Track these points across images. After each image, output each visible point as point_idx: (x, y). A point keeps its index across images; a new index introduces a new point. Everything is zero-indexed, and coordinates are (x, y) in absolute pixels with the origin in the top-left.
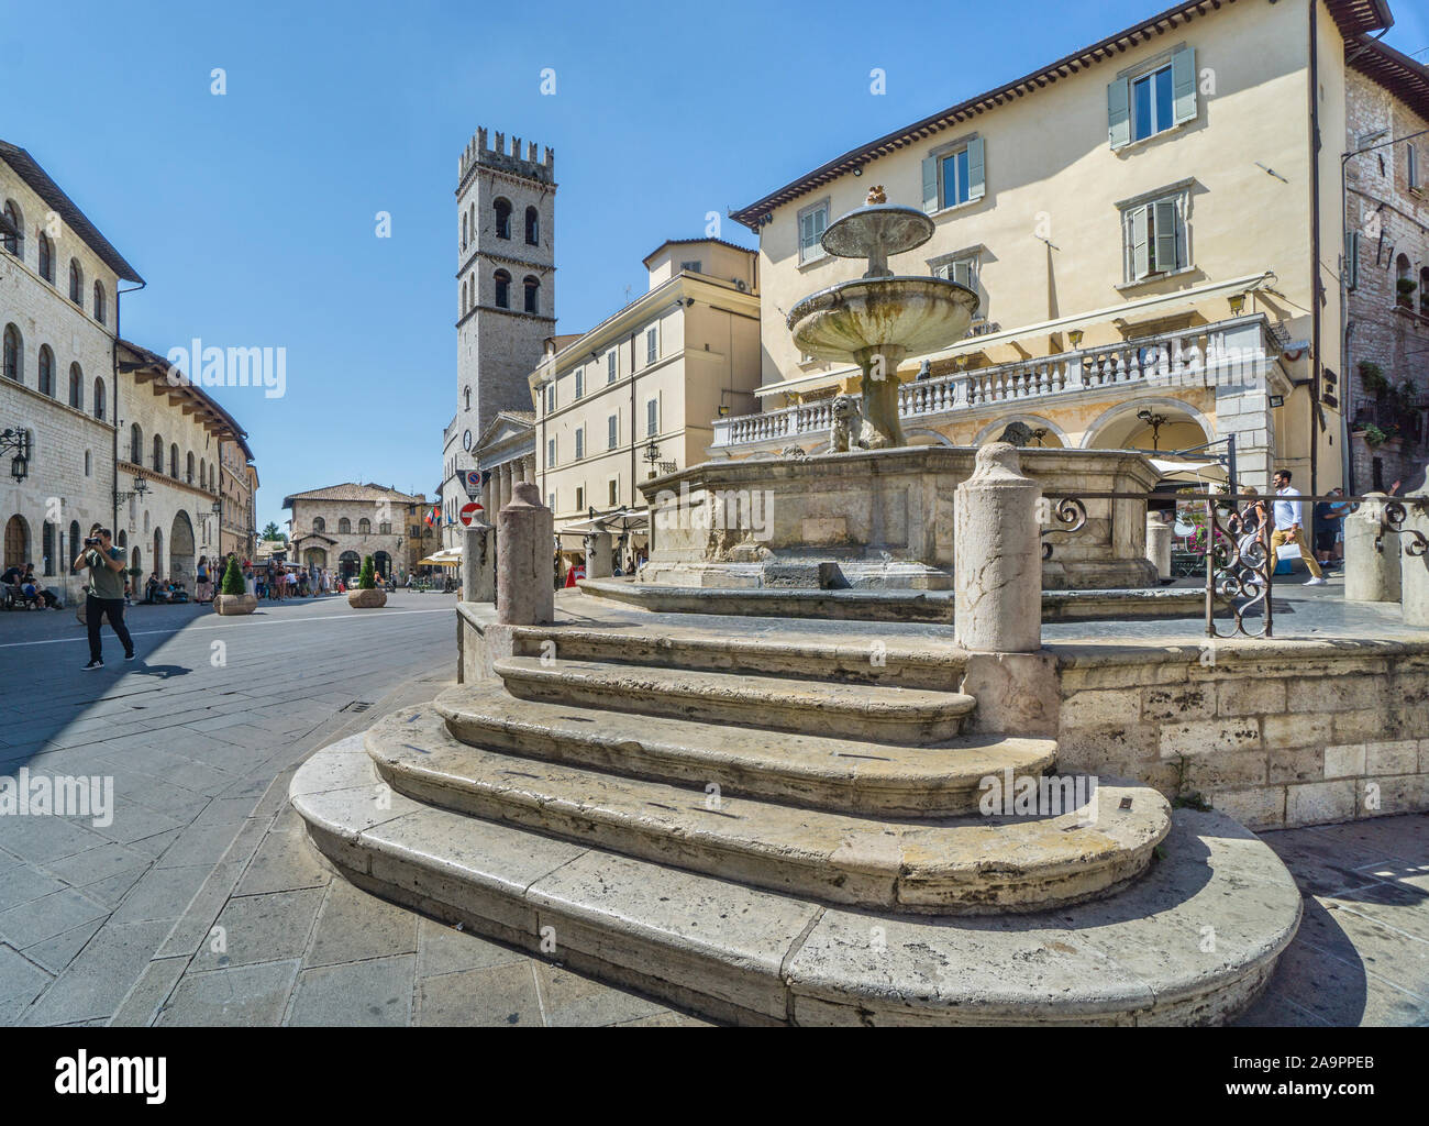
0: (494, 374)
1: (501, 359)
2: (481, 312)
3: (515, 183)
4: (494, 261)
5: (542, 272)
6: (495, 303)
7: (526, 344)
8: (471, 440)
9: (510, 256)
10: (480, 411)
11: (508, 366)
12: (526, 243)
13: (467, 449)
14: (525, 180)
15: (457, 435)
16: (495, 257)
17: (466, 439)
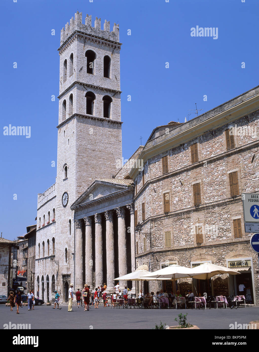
0: (85, 155)
1: (89, 146)
2: (78, 117)
3: (98, 43)
4: (85, 87)
5: (113, 94)
6: (86, 112)
7: (105, 137)
8: (68, 199)
9: (96, 84)
10: (76, 180)
11: (94, 151)
12: (104, 77)
13: (65, 205)
14: (103, 41)
15: (56, 196)
16: (87, 85)
17: (64, 199)
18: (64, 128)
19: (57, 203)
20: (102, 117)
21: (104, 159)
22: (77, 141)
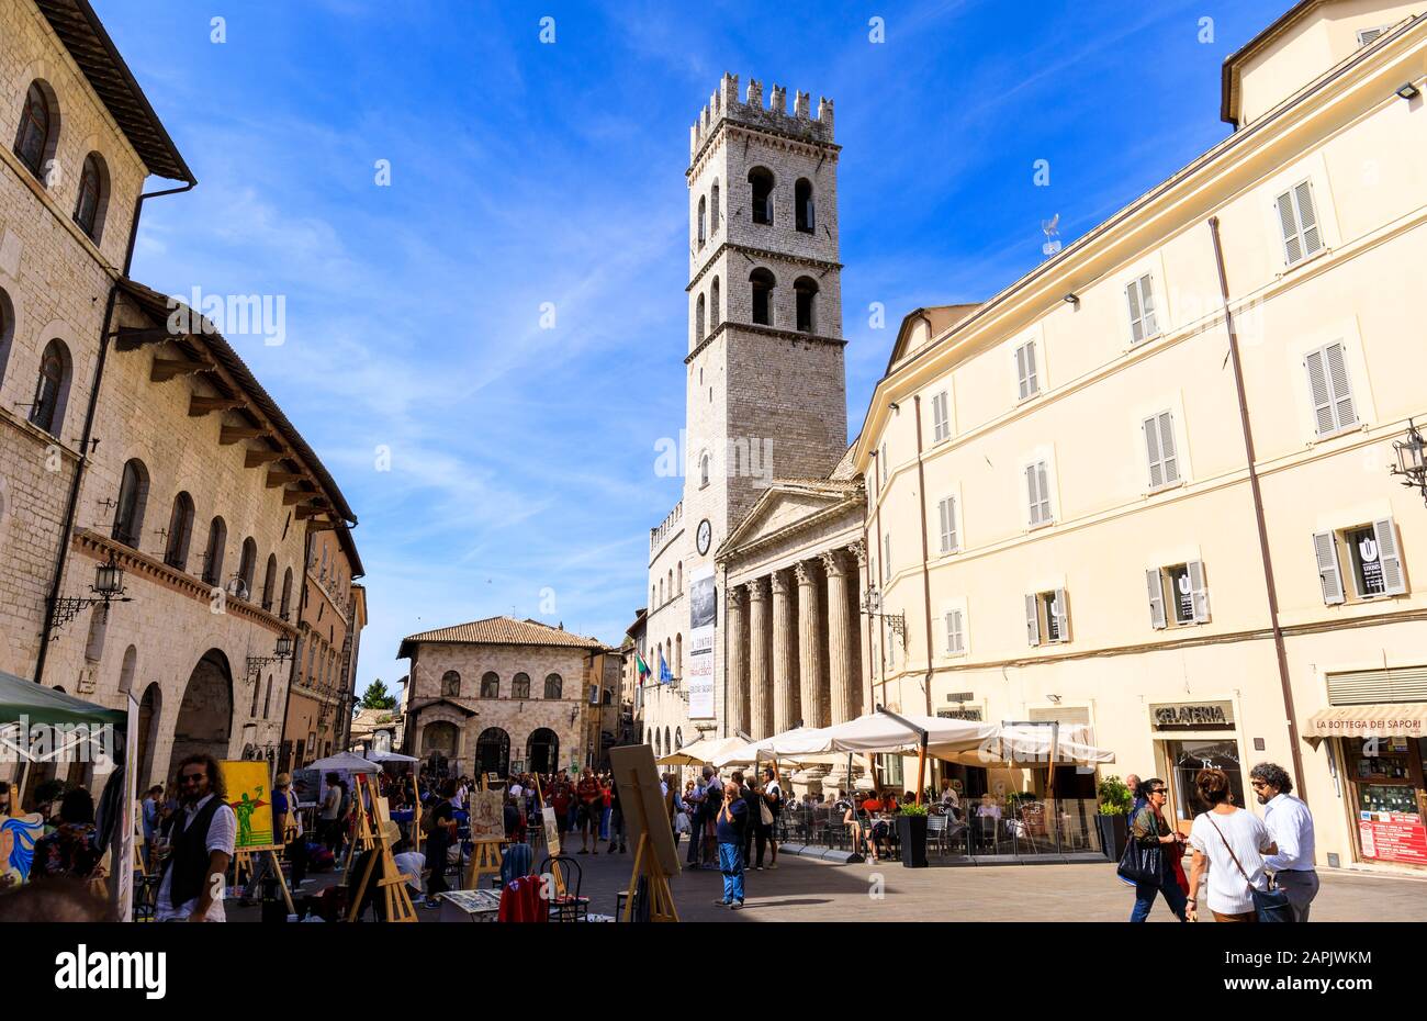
2: (729, 332)
3: (779, 147)
4: (750, 256)
5: (821, 272)
6: (751, 318)
7: (801, 379)
8: (710, 535)
9: (774, 249)
10: (728, 487)
11: (773, 414)
12: (797, 230)
13: (703, 551)
14: (793, 142)
15: (683, 531)
16: (752, 251)
17: (700, 536)
18: (698, 361)
19: (684, 548)
20: (793, 328)
21: (799, 434)
22: (729, 391)
